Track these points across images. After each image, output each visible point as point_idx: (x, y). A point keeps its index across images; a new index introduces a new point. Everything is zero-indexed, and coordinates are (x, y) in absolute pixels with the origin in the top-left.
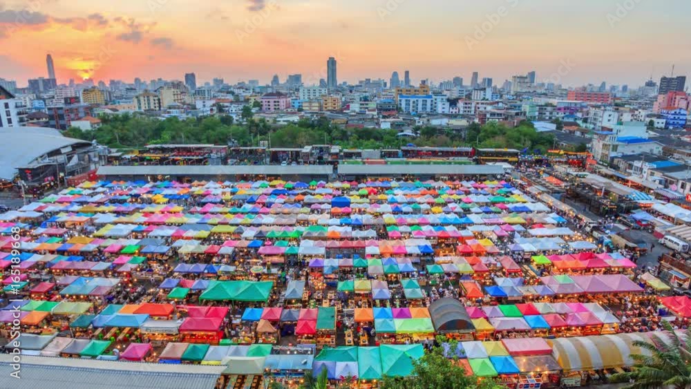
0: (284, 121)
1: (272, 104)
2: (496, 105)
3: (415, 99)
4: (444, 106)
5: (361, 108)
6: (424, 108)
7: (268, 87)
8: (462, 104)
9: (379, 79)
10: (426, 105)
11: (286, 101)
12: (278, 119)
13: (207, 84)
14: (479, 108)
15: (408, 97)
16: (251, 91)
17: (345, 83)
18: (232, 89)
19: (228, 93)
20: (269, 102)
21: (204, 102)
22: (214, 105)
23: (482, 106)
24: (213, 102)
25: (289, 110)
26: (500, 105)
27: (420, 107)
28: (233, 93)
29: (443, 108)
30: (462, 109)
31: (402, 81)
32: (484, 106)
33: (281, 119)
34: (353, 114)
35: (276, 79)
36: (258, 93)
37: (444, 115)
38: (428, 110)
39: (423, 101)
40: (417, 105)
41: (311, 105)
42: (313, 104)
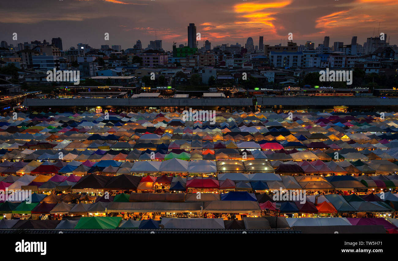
1: (151, 60)
3: (286, 56)
4: (315, 61)
5: (235, 64)
6: (295, 63)
8: (333, 59)
10: (297, 60)
14: (349, 62)
15: (280, 54)
20: (148, 58)
25: (169, 65)
27: (291, 62)
29: (315, 63)
30: (333, 63)
38: (299, 65)
39: (294, 57)
40: (288, 60)
41: (188, 61)
42: (190, 60)
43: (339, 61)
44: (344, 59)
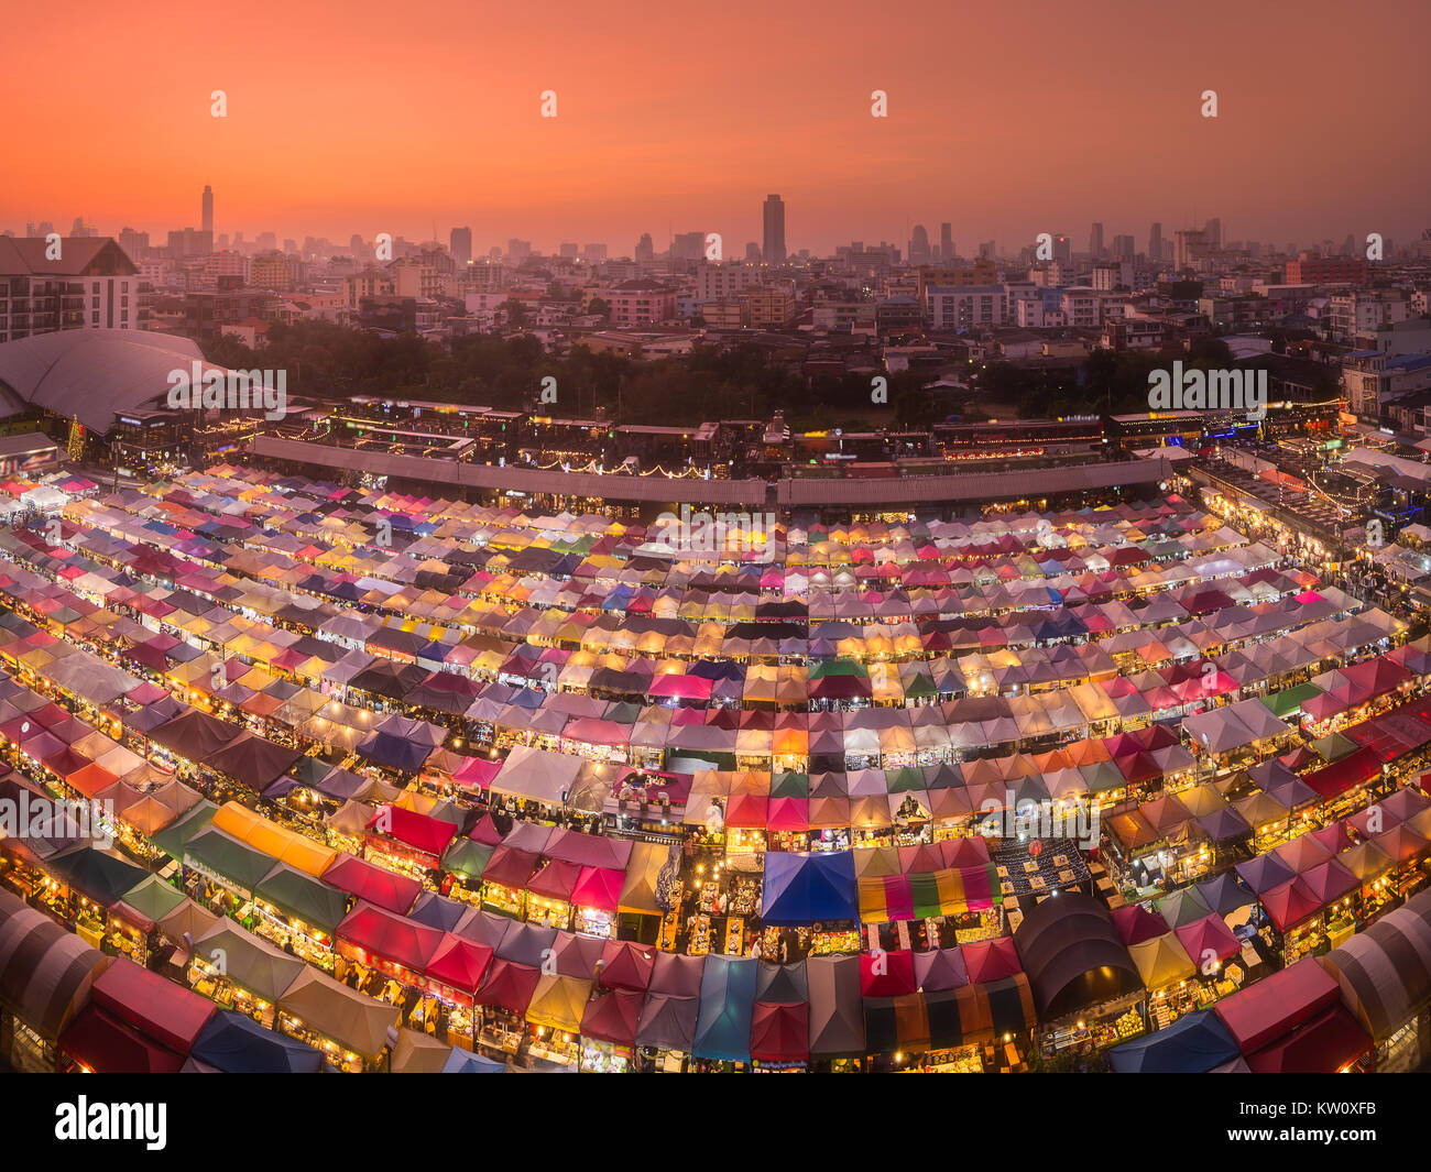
0: (657, 351)
1: (632, 307)
2: (1145, 304)
3: (964, 296)
4: (1031, 310)
5: (839, 318)
6: (987, 316)
7: (626, 261)
8: (1071, 305)
9: (883, 244)
10: (990, 307)
11: (666, 301)
12: (644, 347)
13: (495, 251)
14: (1108, 311)
15: (948, 291)
16: (589, 272)
17: (804, 252)
18: (546, 267)
19: (538, 274)
20: (625, 302)
21: (483, 298)
22: (503, 306)
23: (1115, 305)
24: (504, 298)
25: (672, 323)
26: (1154, 301)
27: (977, 312)
28: (548, 275)
29: (1031, 315)
30: (1071, 315)
31: (936, 247)
32: (1119, 305)
33: (652, 347)
34: (821, 334)
35: (646, 242)
36: (604, 278)
37: (1034, 333)
38: (997, 320)
39: (983, 298)
40: (971, 308)
41: (723, 310)
42: (727, 308)
43: (1086, 310)
44: (1096, 304)
